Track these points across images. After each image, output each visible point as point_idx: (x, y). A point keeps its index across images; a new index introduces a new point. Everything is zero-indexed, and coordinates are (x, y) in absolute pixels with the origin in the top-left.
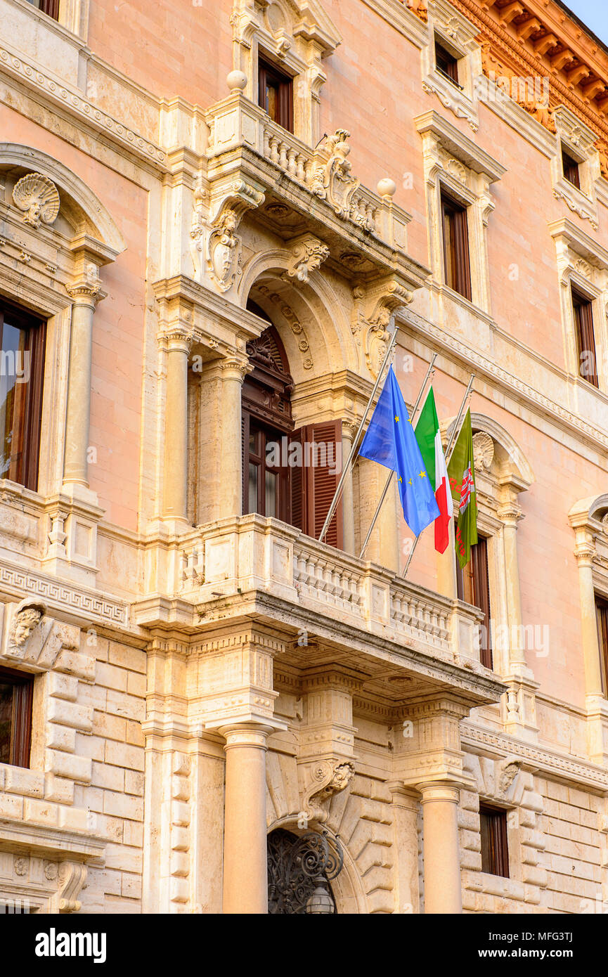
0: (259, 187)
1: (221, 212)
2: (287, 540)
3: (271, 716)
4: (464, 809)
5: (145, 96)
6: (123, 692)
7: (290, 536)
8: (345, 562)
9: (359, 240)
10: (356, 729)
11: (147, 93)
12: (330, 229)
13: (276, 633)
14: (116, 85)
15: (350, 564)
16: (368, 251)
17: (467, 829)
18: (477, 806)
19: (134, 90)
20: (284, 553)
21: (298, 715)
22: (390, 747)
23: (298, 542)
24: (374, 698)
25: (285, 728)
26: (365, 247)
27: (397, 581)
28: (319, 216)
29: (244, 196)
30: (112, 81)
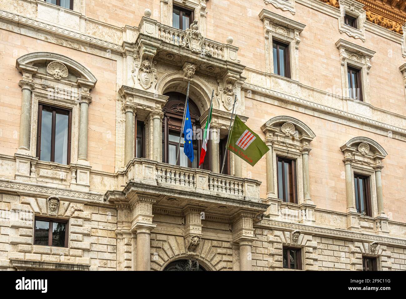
0: (154, 48)
1: (142, 62)
2: (152, 165)
3: (151, 223)
4: (275, 249)
5: (115, 28)
6: (106, 222)
7: (153, 163)
8: (185, 170)
9: (207, 60)
10: (202, 225)
11: (115, 27)
12: (192, 58)
13: (149, 196)
14: (100, 27)
15: (188, 170)
16: (212, 63)
17: (276, 255)
18: (282, 247)
19: (109, 27)
20: (151, 169)
21: (182, 223)
22: (231, 231)
23: (157, 165)
24: (220, 215)
25: (156, 226)
26: (210, 62)
27: (211, 174)
28: (185, 54)
29: (147, 53)
30: (99, 26)
